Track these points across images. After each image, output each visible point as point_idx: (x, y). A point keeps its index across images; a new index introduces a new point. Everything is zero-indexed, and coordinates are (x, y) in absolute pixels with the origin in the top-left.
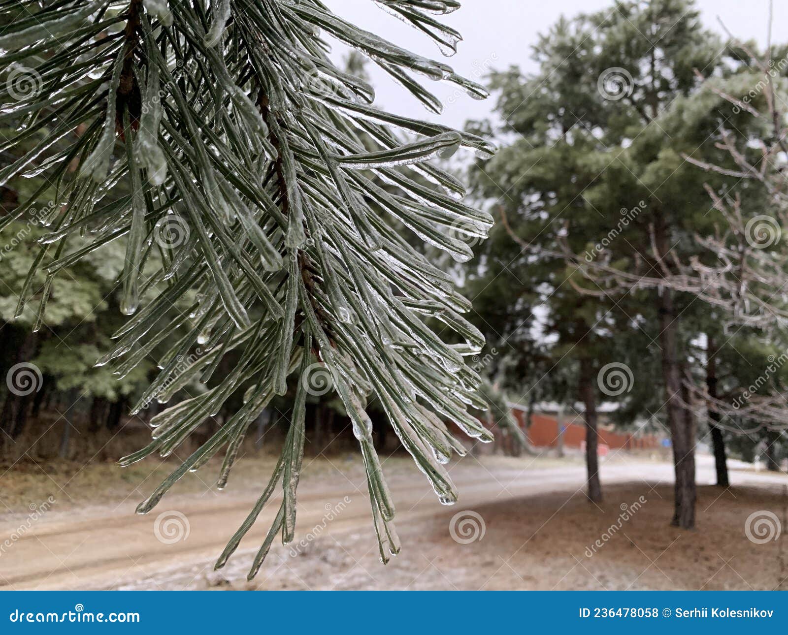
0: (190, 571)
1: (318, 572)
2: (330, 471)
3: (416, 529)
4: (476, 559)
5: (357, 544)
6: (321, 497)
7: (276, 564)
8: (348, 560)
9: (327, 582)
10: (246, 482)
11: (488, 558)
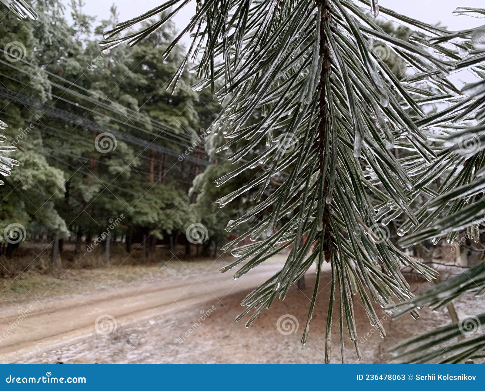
0: (41, 356)
1: (121, 351)
2: (151, 274)
3: (191, 314)
4: (221, 333)
5: (152, 327)
6: (142, 293)
7: (97, 347)
8: (143, 340)
9: (125, 358)
10: (96, 285)
11: (228, 332)
